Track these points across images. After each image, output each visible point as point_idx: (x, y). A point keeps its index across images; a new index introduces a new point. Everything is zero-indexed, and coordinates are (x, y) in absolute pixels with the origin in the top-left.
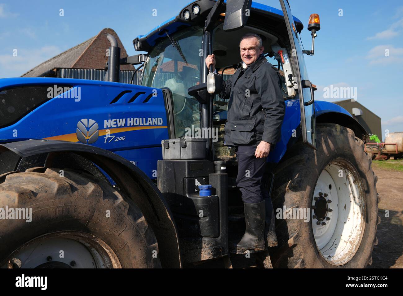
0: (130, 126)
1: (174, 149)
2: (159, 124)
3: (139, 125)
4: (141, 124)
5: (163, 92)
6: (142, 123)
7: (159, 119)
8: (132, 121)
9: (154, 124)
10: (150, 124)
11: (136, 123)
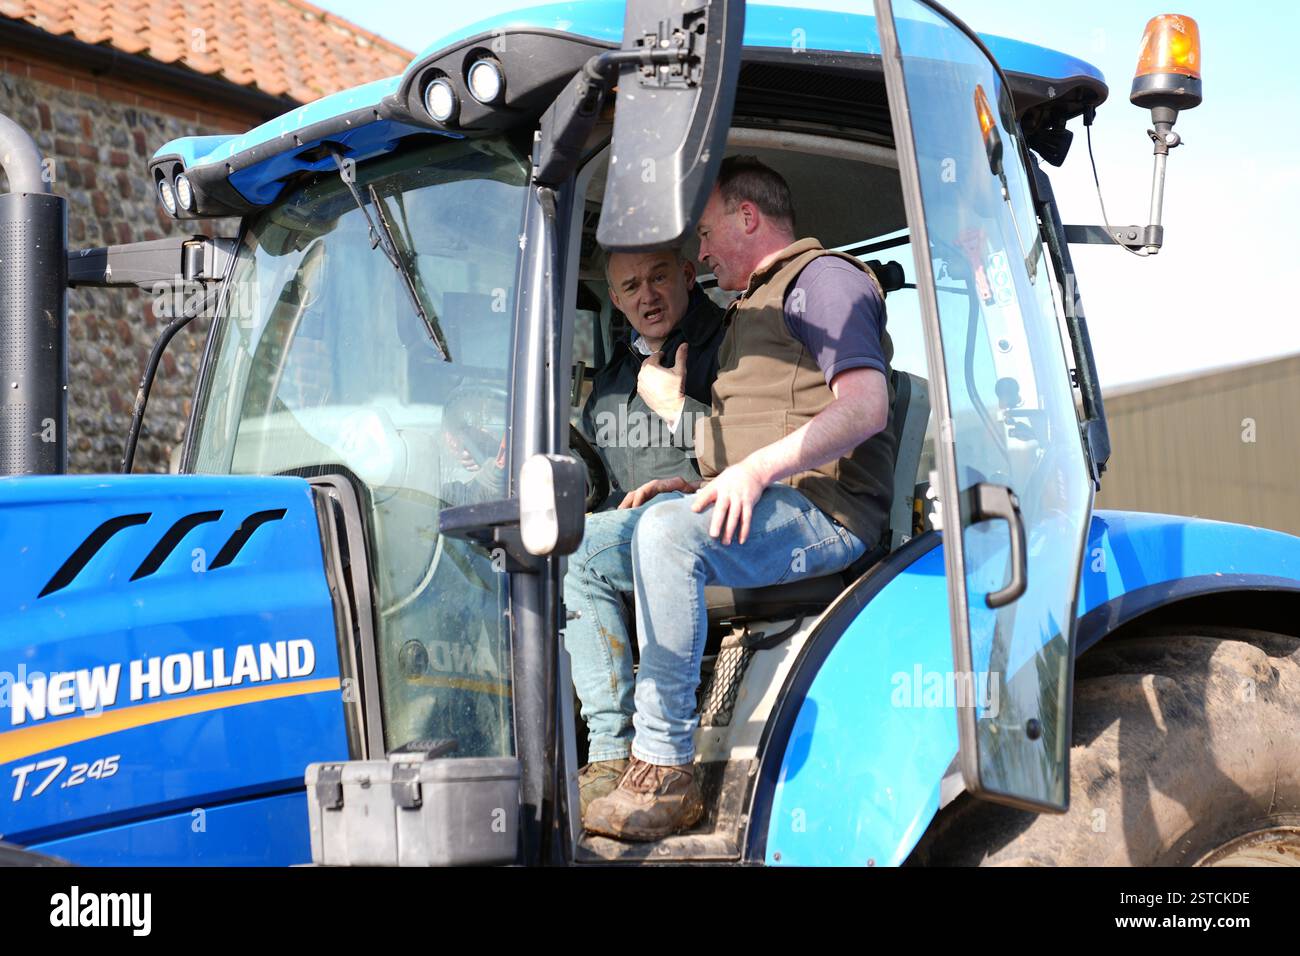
0: (145, 699)
1: (367, 813)
2: (295, 671)
3: (191, 692)
4: (201, 683)
5: (314, 493)
6: (206, 678)
7: (294, 645)
8: (153, 675)
9: (267, 675)
10: (246, 678)
11: (177, 679)
